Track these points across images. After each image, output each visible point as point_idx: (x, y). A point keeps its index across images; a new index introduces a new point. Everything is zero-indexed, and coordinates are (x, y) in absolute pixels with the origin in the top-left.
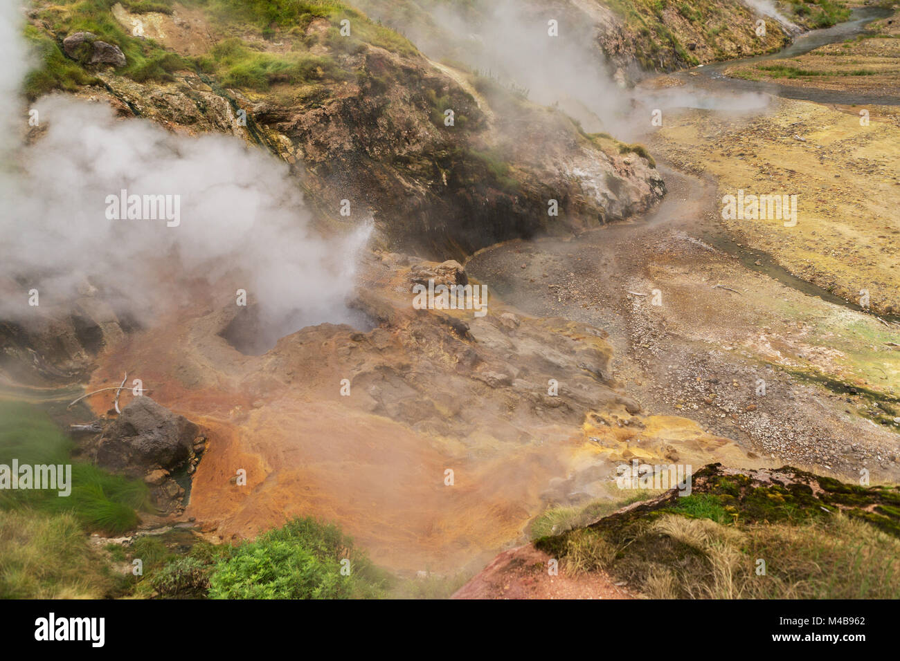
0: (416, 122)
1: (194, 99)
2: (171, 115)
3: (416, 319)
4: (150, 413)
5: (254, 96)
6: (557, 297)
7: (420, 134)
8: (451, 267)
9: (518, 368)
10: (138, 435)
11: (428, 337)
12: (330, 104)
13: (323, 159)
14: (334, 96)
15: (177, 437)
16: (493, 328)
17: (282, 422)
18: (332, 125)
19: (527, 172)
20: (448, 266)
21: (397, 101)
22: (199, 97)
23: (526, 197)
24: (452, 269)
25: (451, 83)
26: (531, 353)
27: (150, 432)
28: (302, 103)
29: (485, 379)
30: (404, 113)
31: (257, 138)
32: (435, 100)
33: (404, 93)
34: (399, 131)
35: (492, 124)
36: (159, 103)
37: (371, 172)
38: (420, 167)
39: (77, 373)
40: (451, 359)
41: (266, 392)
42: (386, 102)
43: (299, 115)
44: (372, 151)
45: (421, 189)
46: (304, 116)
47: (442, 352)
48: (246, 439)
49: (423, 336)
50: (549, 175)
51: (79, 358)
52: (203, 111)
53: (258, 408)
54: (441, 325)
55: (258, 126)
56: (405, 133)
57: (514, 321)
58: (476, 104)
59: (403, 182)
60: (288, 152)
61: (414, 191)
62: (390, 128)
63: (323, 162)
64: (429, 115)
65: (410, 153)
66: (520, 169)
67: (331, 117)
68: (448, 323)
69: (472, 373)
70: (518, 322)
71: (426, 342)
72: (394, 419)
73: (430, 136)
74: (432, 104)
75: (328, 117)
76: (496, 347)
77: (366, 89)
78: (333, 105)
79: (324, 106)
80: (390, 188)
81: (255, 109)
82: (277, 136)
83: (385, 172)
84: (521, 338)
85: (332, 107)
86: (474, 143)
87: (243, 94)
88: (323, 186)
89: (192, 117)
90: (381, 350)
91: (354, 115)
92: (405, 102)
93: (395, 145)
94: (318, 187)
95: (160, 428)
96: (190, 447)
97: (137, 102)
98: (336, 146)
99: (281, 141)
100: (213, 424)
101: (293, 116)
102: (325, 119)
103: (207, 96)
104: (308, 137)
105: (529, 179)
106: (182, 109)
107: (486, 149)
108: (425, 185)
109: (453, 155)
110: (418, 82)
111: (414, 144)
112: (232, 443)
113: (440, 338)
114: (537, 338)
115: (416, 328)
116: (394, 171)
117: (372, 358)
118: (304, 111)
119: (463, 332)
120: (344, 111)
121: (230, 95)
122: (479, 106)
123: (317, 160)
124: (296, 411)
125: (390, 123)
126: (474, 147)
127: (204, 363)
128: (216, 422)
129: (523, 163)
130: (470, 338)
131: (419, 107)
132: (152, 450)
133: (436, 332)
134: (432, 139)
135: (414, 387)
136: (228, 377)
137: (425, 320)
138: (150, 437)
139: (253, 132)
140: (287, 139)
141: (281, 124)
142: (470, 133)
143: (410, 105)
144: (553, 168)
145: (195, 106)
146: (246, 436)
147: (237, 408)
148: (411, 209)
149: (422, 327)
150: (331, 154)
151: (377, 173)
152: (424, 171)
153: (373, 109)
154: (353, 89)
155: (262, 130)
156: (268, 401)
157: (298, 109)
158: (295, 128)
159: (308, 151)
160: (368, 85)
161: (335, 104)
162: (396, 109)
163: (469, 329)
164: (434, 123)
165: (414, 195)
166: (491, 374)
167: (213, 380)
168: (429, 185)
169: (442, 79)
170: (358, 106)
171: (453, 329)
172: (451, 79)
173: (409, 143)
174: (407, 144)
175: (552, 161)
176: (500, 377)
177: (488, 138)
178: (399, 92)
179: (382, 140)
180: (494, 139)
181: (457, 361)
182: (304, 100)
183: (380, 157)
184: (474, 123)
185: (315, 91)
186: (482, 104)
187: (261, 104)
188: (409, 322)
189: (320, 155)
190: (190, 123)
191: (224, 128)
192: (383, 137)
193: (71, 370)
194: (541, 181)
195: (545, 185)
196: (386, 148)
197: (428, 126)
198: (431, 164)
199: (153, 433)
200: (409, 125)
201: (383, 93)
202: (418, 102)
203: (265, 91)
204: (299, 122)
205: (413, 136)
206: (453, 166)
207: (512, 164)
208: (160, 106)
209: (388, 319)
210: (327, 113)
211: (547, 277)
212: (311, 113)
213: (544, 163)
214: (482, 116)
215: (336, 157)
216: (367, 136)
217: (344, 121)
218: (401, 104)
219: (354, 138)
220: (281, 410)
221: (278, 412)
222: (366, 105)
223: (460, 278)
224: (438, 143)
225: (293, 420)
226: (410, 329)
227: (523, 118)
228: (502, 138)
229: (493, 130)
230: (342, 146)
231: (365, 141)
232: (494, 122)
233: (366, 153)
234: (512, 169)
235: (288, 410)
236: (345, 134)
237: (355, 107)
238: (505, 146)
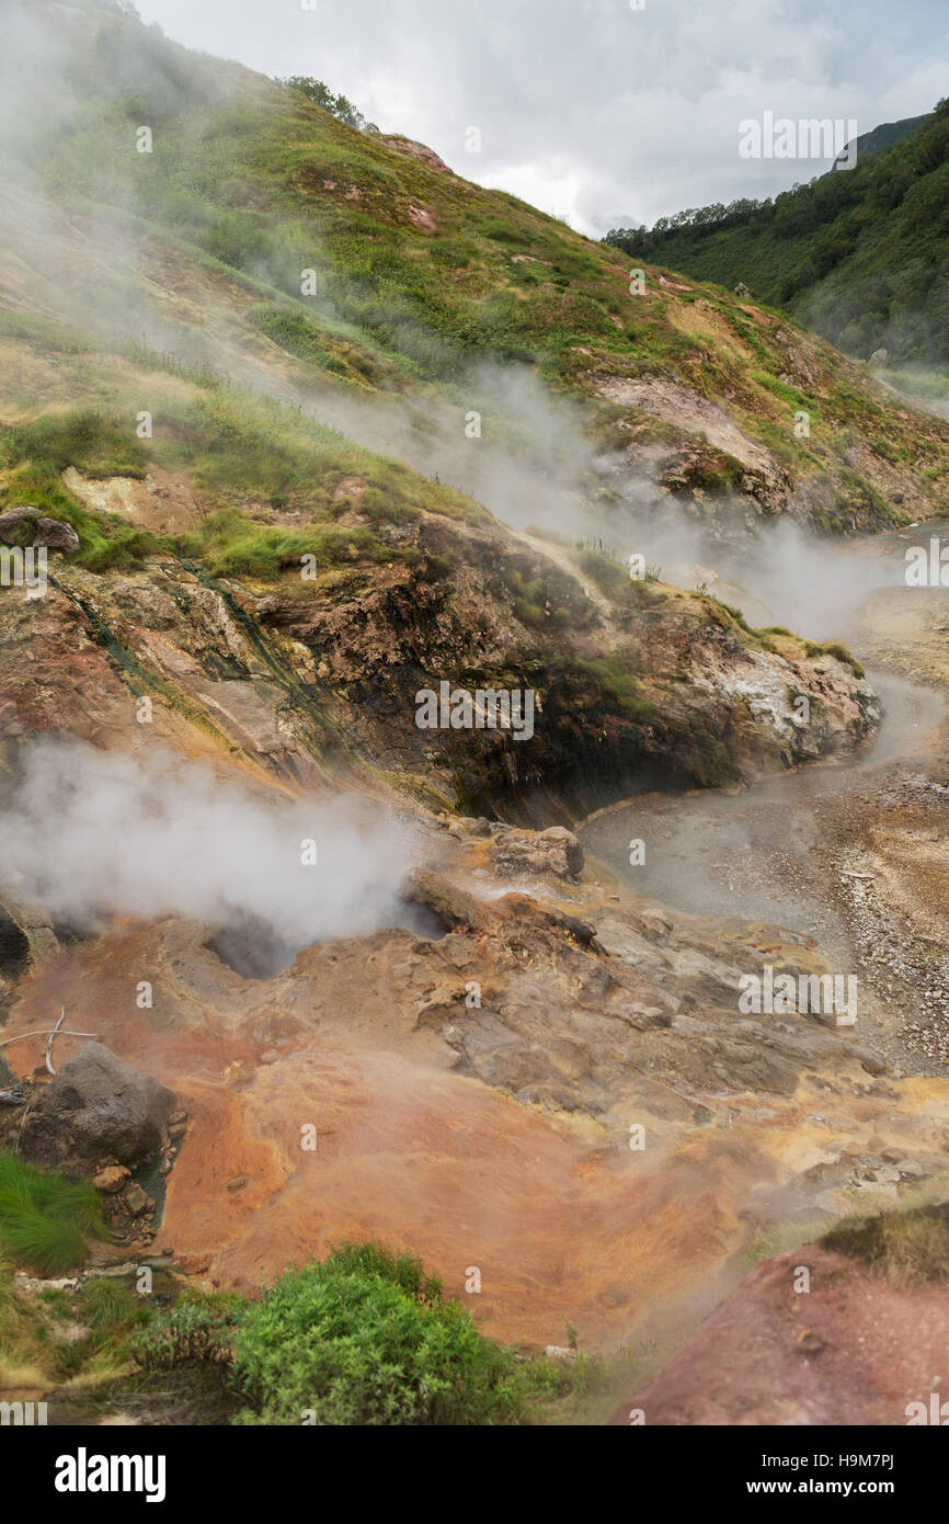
0: (494, 620)
1: (172, 594)
2: (140, 617)
3: (511, 919)
4: (105, 1070)
5: (258, 588)
6: (727, 883)
7: (501, 637)
8: (558, 837)
9: (679, 998)
10: (84, 1107)
11: (532, 948)
12: (368, 596)
13: (358, 676)
14: (374, 584)
15: (144, 1111)
16: (632, 934)
17: (308, 1087)
18: (372, 624)
19: (665, 688)
20: (553, 836)
21: (466, 589)
22: (181, 591)
23: (666, 727)
24: (559, 840)
25: (544, 560)
26: (696, 973)
27: (103, 1103)
28: (328, 595)
29: (626, 1016)
30: (476, 606)
31: (261, 647)
32: (522, 587)
33: (476, 578)
34: (469, 633)
35: (608, 619)
36: (123, 601)
38: (500, 685)
40: (570, 983)
41: (282, 1037)
42: (449, 591)
43: (322, 613)
44: (429, 663)
46: (330, 614)
47: (555, 971)
48: (252, 1115)
49: (523, 947)
50: (702, 693)
52: (185, 610)
53: (269, 1063)
54: (551, 928)
55: (263, 630)
56: (477, 636)
57: (663, 923)
58: (581, 591)
60: (305, 667)
62: (456, 629)
63: (356, 681)
64: (513, 608)
65: (485, 665)
66: (655, 686)
67: (369, 615)
68: (562, 924)
69: (606, 1006)
70: (669, 923)
71: (529, 955)
72: (486, 1081)
73: (515, 639)
74: (516, 592)
75: (365, 615)
76: (641, 963)
77: (420, 572)
78: (372, 597)
79: (360, 600)
81: (259, 606)
82: (290, 645)
84: (677, 950)
85: (371, 600)
86: (582, 648)
87: (243, 585)
88: (357, 718)
89: (169, 620)
90: (460, 968)
91: (403, 611)
92: (476, 589)
93: (463, 653)
94: (350, 717)
95: (119, 1095)
96: (163, 1128)
97: (92, 601)
98: (377, 656)
99: (296, 652)
100: (199, 1091)
101: (313, 615)
102: (361, 617)
103: (191, 590)
104: (335, 644)
105: (667, 699)
106: (155, 608)
107: (600, 656)
109: (550, 666)
110: (495, 562)
111: (491, 651)
112: (229, 1122)
113: (551, 949)
114: (701, 949)
115: (512, 933)
117: (446, 982)
118: (329, 607)
119: (585, 938)
120: (389, 605)
121: (224, 587)
122: (587, 593)
123: (349, 678)
124: (331, 1068)
125: (455, 621)
126: (582, 653)
127: (183, 992)
128: (202, 1086)
129: (658, 676)
130: (598, 950)
131: (498, 597)
132: (105, 1134)
133: (543, 939)
134: (518, 644)
135: (513, 1028)
136: (221, 1014)
137: (525, 920)
138: (102, 1111)
139: (256, 640)
140: (305, 648)
141: (296, 626)
142: (575, 634)
143: (484, 594)
144: (704, 681)
145: (174, 604)
146: (253, 1109)
147: (236, 1064)
148: (490, 750)
149: (521, 931)
150: (369, 668)
153: (430, 601)
154: (401, 575)
155: (268, 636)
156: (285, 1052)
157: (322, 605)
158: (317, 631)
159: (336, 665)
160: (423, 568)
161: (375, 596)
162: (465, 600)
163: (596, 934)
164: (521, 619)
166: (637, 1007)
167: (198, 1019)
169: (531, 556)
170: (409, 597)
171: (570, 934)
172: (543, 557)
173: (484, 650)
174: (481, 651)
175: (702, 671)
176: (651, 1012)
177: (602, 639)
178: (469, 577)
179: (444, 646)
180: (612, 641)
181: (581, 986)
182: (331, 591)
183: (441, 672)
184: (580, 618)
185: (347, 578)
186: (590, 592)
187: (269, 599)
188: (501, 923)
189: (354, 671)
190: (166, 629)
191: (213, 635)
192: (445, 642)
194: (688, 702)
195: (695, 709)
196: (449, 658)
197: (512, 624)
198: (517, 680)
199: (107, 1105)
200: (483, 624)
201: (444, 577)
202: (495, 590)
203: (274, 581)
204: (323, 623)
205: (490, 639)
206: (551, 683)
207: (642, 678)
208: (123, 607)
209: (467, 919)
210: (364, 609)
211: (706, 851)
212: (342, 608)
213: (690, 675)
214: (591, 607)
215: (376, 673)
216: (421, 641)
217: (388, 621)
218: (472, 593)
219: (402, 645)
220: (305, 1066)
221: (301, 1071)
222: (420, 596)
223: (574, 854)
224: (527, 649)
225: (326, 1083)
226: (503, 935)
227: (654, 609)
228: (624, 639)
229: (609, 627)
230: (384, 656)
231: (419, 648)
232: (609, 615)
233: (421, 666)
234: (641, 685)
235: (318, 1067)
236: (389, 638)
237: (404, 599)
238: (627, 651)
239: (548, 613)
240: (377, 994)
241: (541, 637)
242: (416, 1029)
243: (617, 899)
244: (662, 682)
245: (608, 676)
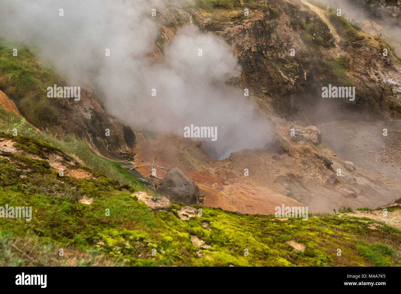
0: (293, 38)
1: (173, 13)
3: (303, 154)
4: (181, 177)
5: (205, 14)
6: (374, 159)
9: (359, 190)
10: (175, 186)
11: (310, 165)
12: (247, 23)
13: (240, 55)
14: (249, 18)
15: (193, 191)
16: (342, 167)
17: (242, 193)
18: (247, 35)
19: (358, 77)
20: (312, 129)
21: (283, 24)
22: (176, 12)
24: (314, 131)
25: (315, 15)
26: (365, 184)
27: (181, 186)
28: (232, 21)
29: (342, 192)
30: (286, 32)
32: (305, 25)
33: (287, 20)
34: (282, 43)
35: (338, 44)
37: (265, 67)
38: (291, 66)
39: (126, 156)
40: (323, 179)
41: (230, 178)
42: (277, 24)
43: (229, 28)
44: (266, 53)
45: (292, 80)
46: (232, 28)
47: (318, 174)
49: (307, 164)
50: (373, 81)
51: (124, 149)
52: (178, 20)
53: (227, 185)
54: (317, 159)
56: (285, 44)
57: (352, 166)
58: (329, 30)
59: (283, 75)
61: (288, 81)
62: (277, 40)
64: (300, 34)
65: (287, 57)
66: (354, 75)
67: (247, 31)
68: (321, 158)
69: (335, 188)
70: (355, 167)
71: (308, 167)
72: (299, 201)
73: (300, 48)
74: (302, 27)
75: (245, 30)
76: (346, 177)
77: (267, 14)
79: (244, 24)
80: (275, 77)
81: (205, 22)
83: (273, 67)
84: (358, 176)
85: (248, 25)
86: (326, 55)
87: (199, 12)
89: (172, 23)
90: (288, 166)
91: (260, 31)
92: (287, 24)
93: (279, 51)
95: (186, 185)
96: (197, 197)
98: (248, 48)
100: (207, 189)
101: (225, 28)
102: (244, 31)
103: (181, 12)
104: (232, 41)
105: (358, 82)
106: (167, 18)
107: (332, 59)
108: (293, 78)
109: (312, 61)
110: (295, 13)
111: (290, 52)
112: (218, 199)
113: (317, 166)
114: (366, 177)
115: (303, 159)
116: (278, 67)
117: (283, 170)
118: (232, 26)
119: (328, 165)
120: (255, 28)
121: (192, 12)
122: (331, 31)
124: (248, 189)
125: (278, 37)
126: (325, 57)
127: (192, 160)
128: (207, 188)
129: (356, 72)
130: (332, 169)
131: (295, 29)
132: (182, 195)
133: (314, 162)
134: (301, 50)
135: (305, 188)
136: (207, 168)
137: (308, 155)
138: (181, 189)
141: (218, 32)
142: (323, 48)
143: (290, 27)
144: (375, 76)
145: (174, 17)
146: (225, 197)
147: (216, 184)
148: (286, 92)
149: (306, 159)
150: (244, 53)
151: (268, 67)
152: (293, 69)
153: (270, 28)
154: (260, 16)
156: (232, 183)
157: (229, 24)
161: (250, 23)
162: (282, 29)
163: (332, 164)
164: (303, 39)
165: (288, 84)
166: (346, 190)
167: (200, 169)
168: (296, 79)
169: (310, 13)
170: (262, 25)
171: (323, 163)
172: (315, 13)
173: (287, 51)
174: (286, 51)
175: (374, 72)
176: (350, 192)
177: (334, 52)
178: (285, 19)
180: (338, 54)
181: (326, 180)
182: (233, 19)
183: (270, 58)
184: (327, 42)
185: (239, 14)
186: (332, 31)
187: (208, 19)
188: (299, 155)
189: (238, 53)
190: (171, 27)
192: (273, 46)
193: (121, 154)
194: (367, 84)
195: (369, 88)
196: (274, 52)
197: (299, 41)
198: (298, 65)
200: (288, 40)
201: (275, 18)
202: (294, 26)
203: (211, 12)
204: (229, 32)
205: (290, 47)
206: (311, 68)
207: (348, 71)
209: (288, 151)
210: (245, 28)
211: (367, 146)
212: (237, 27)
213: (369, 73)
214: (332, 38)
215: (247, 55)
216: (264, 44)
217: (254, 34)
218: (285, 26)
219: (257, 45)
220: (240, 187)
221: (238, 188)
222: (266, 25)
223: (319, 136)
224: (304, 53)
225: (247, 193)
226: (300, 159)
227: (358, 42)
228: (343, 53)
229: (338, 48)
230: (250, 48)
231: (263, 47)
232: (339, 43)
233: (263, 54)
234: (348, 74)
235: (244, 188)
236: (253, 42)
237: (260, 26)
238: (344, 59)
239: (314, 38)
240: (260, 170)
241: (310, 48)
242: (275, 182)
243: (336, 156)
244: (357, 74)
245: (335, 69)
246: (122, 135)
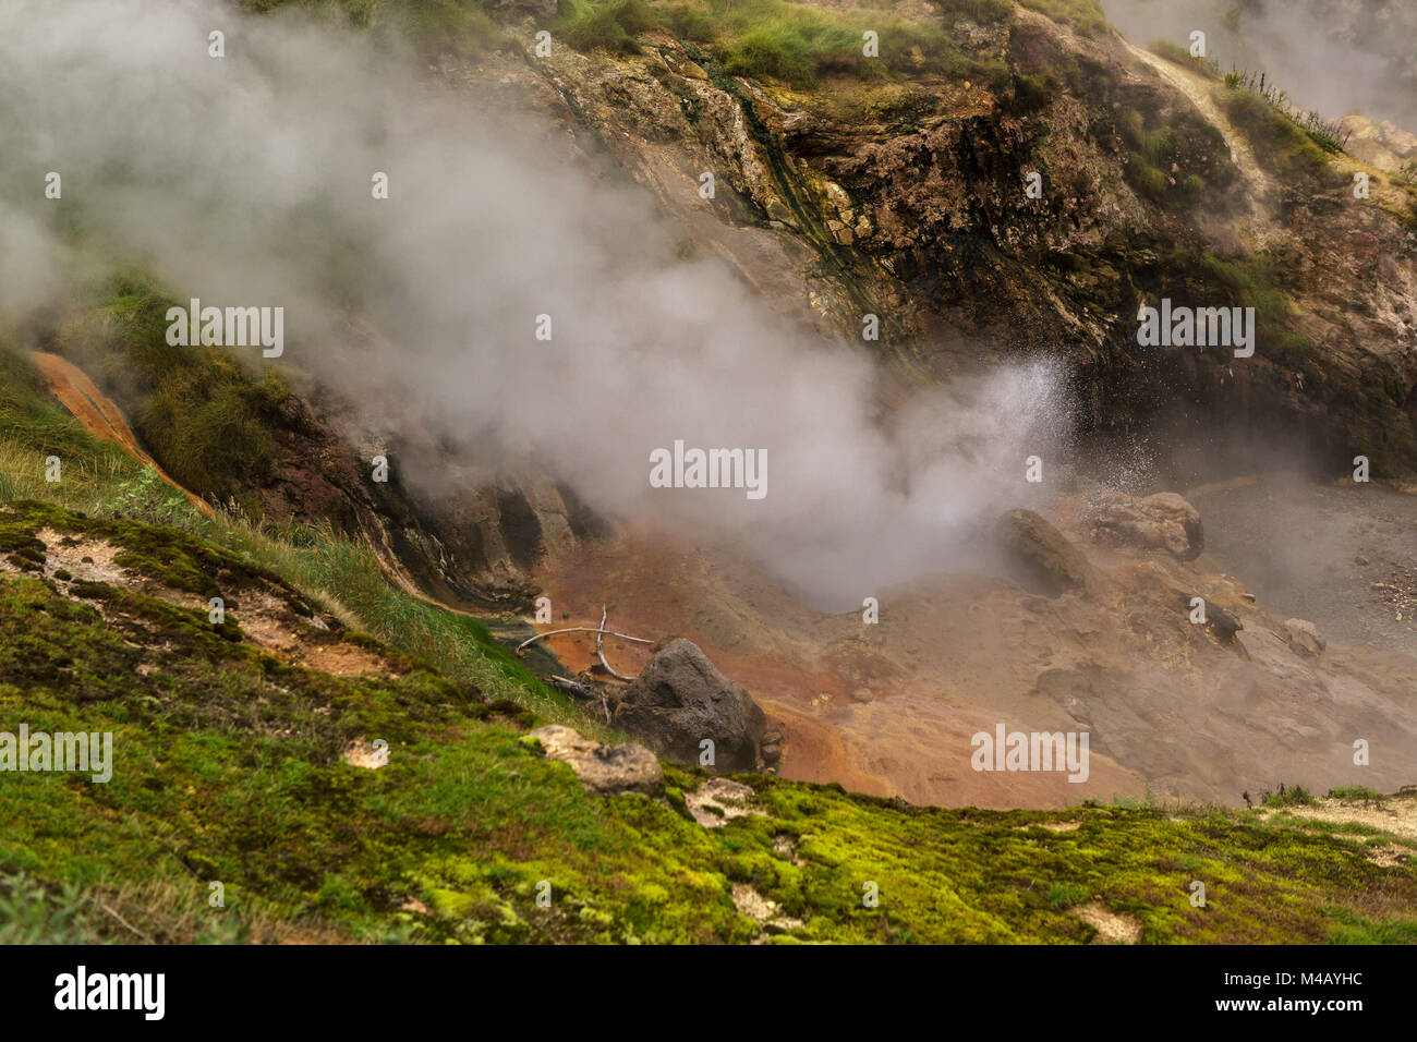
0: (1097, 181)
1: (676, 93)
2: (635, 121)
3: (1135, 592)
4: (700, 672)
5: (787, 98)
6: (1393, 610)
7: (1102, 209)
8: (1174, 506)
10: (680, 706)
12: (935, 127)
13: (910, 242)
14: (944, 111)
15: (743, 723)
16: (1276, 641)
17: (916, 731)
18: (936, 171)
19: (1331, 318)
20: (1168, 504)
21: (1063, 130)
22: (684, 91)
23: (1324, 376)
24: (1175, 511)
25: (1178, 98)
26: (1358, 703)
27: (701, 705)
28: (882, 120)
29: (1274, 730)
30: (1074, 157)
31: (785, 183)
32: (1142, 136)
33: (1078, 116)
34: (1060, 198)
35: (1259, 201)
36: (615, 96)
37: (1000, 282)
38: (1093, 280)
39: (506, 596)
40: (1207, 682)
41: (873, 677)
42: (1042, 131)
43: (872, 146)
44: (1003, 234)
45: (1095, 329)
46: (882, 147)
47: (1188, 663)
48: (856, 750)
49: (1147, 630)
50: (1387, 332)
51: (500, 571)
52: (693, 118)
53: (864, 702)
55: (789, 159)
56: (1071, 203)
57: (1313, 638)
58: (1227, 151)
59: (1062, 310)
60: (840, 219)
61: (1083, 333)
63: (907, 249)
64: (1125, 167)
65: (1076, 248)
66: (1317, 312)
67: (934, 155)
69: (1249, 715)
70: (1321, 641)
71: (1154, 640)
72: (1119, 761)
73: (1123, 215)
74: (1132, 143)
75: (930, 155)
76: (1289, 677)
77: (1006, 97)
78: (941, 129)
79: (925, 132)
80: (1035, 319)
81: (787, 124)
82: (821, 185)
83: (1026, 282)
84: (1332, 674)
85: (940, 133)
86: (1215, 240)
87: (766, 90)
88: (903, 301)
89: (672, 130)
90: (1082, 636)
91: (980, 155)
92: (1077, 132)
93: (1048, 226)
94: (893, 300)
95: (717, 701)
96: (758, 746)
97: (577, 91)
98: (940, 218)
99: (830, 196)
100: (791, 718)
101: (859, 146)
102: (924, 157)
103: (702, 90)
104: (883, 192)
105: (1333, 335)
106: (655, 111)
107: (1240, 256)
108: (1101, 322)
109: (1167, 262)
110: (1107, 93)
111: (1088, 229)
112: (830, 752)
113: (1184, 639)
114: (1365, 679)
115: (1135, 610)
116: (1046, 283)
117: (1065, 649)
118: (883, 138)
119: (1226, 632)
120: (962, 144)
121: (742, 91)
122: (1234, 157)
123: (898, 243)
124: (937, 717)
126: (1214, 249)
127: (740, 611)
128: (794, 713)
129: (1324, 299)
130: (1239, 649)
131: (1106, 148)
134: (1126, 221)
136: (794, 643)
137: (1154, 596)
138: (700, 714)
139: (778, 172)
140: (842, 192)
141: (833, 159)
142: (1207, 217)
143: (1088, 141)
144: (1392, 316)
145: (678, 107)
146: (856, 744)
147: (825, 698)
149: (1147, 609)
150: (925, 233)
151: (1012, 284)
152: (1099, 291)
153: (1015, 143)
154: (982, 102)
155: (794, 168)
156: (881, 694)
157: (873, 133)
158: (861, 170)
159: (882, 222)
160: (1011, 93)
161: (945, 128)
162: (1060, 147)
163: (1241, 628)
164: (1133, 185)
165: (1081, 342)
166: (1289, 722)
167: (768, 643)
168: (1110, 324)
169: (1161, 91)
170: (989, 136)
172: (1178, 93)
173: (1077, 226)
174: (1073, 227)
175: (1391, 300)
176: (1304, 730)
177: (1247, 230)
178: (1069, 111)
179: (1026, 213)
180: (1260, 236)
181: (1219, 687)
182: (886, 114)
183: (1018, 251)
184: (1218, 193)
185: (909, 97)
186: (1239, 154)
187: (799, 116)
188: (1122, 596)
189: (905, 233)
190: (666, 142)
191: (726, 158)
192: (1027, 208)
193: (490, 588)
194: (1363, 343)
195: (1373, 356)
196: (1029, 232)
197: (1120, 192)
198: (1117, 277)
199: (705, 708)
200: (1081, 186)
201: (1036, 110)
202: (1101, 137)
203: (809, 89)
204: (872, 160)
205: (1089, 210)
206: (1164, 287)
207: (1298, 298)
208: (616, 103)
209: (1083, 582)
210: (930, 146)
211: (1365, 564)
212: (898, 142)
213: (1372, 304)
214: (1238, 179)
215: (934, 241)
216: (997, 201)
217: (960, 167)
218: (1071, 138)
219: (972, 204)
220: (909, 711)
221: (903, 714)
222: (1003, 134)
223: (1194, 533)
224: (1137, 232)
225: (935, 731)
226: (1125, 610)
227: (1329, 195)
228: (1279, 235)
229: (1260, 214)
230: (947, 218)
231: (992, 212)
232: (1262, 196)
233: (992, 238)
234: (1296, 308)
235: (922, 714)
236: (956, 193)
237: (984, 137)
238: (1283, 254)
239: (1173, 181)
240: (983, 648)
241: (1158, 215)
242: (1035, 693)
243: (1253, 600)
244: (1327, 308)
245: (1249, 288)
246: (495, 524)
